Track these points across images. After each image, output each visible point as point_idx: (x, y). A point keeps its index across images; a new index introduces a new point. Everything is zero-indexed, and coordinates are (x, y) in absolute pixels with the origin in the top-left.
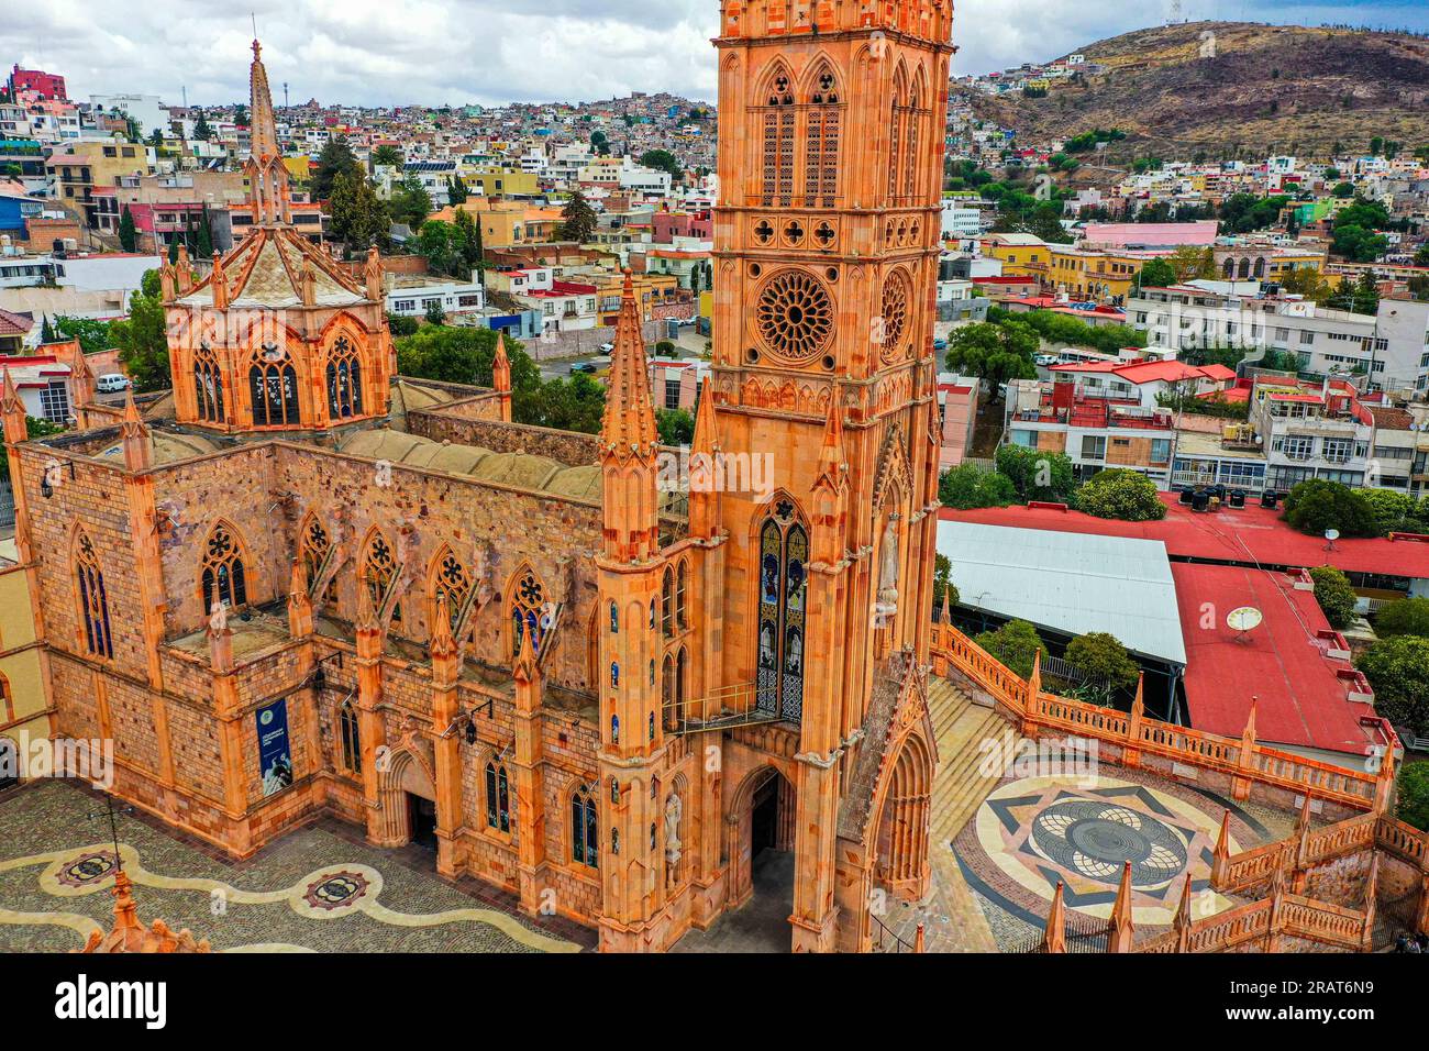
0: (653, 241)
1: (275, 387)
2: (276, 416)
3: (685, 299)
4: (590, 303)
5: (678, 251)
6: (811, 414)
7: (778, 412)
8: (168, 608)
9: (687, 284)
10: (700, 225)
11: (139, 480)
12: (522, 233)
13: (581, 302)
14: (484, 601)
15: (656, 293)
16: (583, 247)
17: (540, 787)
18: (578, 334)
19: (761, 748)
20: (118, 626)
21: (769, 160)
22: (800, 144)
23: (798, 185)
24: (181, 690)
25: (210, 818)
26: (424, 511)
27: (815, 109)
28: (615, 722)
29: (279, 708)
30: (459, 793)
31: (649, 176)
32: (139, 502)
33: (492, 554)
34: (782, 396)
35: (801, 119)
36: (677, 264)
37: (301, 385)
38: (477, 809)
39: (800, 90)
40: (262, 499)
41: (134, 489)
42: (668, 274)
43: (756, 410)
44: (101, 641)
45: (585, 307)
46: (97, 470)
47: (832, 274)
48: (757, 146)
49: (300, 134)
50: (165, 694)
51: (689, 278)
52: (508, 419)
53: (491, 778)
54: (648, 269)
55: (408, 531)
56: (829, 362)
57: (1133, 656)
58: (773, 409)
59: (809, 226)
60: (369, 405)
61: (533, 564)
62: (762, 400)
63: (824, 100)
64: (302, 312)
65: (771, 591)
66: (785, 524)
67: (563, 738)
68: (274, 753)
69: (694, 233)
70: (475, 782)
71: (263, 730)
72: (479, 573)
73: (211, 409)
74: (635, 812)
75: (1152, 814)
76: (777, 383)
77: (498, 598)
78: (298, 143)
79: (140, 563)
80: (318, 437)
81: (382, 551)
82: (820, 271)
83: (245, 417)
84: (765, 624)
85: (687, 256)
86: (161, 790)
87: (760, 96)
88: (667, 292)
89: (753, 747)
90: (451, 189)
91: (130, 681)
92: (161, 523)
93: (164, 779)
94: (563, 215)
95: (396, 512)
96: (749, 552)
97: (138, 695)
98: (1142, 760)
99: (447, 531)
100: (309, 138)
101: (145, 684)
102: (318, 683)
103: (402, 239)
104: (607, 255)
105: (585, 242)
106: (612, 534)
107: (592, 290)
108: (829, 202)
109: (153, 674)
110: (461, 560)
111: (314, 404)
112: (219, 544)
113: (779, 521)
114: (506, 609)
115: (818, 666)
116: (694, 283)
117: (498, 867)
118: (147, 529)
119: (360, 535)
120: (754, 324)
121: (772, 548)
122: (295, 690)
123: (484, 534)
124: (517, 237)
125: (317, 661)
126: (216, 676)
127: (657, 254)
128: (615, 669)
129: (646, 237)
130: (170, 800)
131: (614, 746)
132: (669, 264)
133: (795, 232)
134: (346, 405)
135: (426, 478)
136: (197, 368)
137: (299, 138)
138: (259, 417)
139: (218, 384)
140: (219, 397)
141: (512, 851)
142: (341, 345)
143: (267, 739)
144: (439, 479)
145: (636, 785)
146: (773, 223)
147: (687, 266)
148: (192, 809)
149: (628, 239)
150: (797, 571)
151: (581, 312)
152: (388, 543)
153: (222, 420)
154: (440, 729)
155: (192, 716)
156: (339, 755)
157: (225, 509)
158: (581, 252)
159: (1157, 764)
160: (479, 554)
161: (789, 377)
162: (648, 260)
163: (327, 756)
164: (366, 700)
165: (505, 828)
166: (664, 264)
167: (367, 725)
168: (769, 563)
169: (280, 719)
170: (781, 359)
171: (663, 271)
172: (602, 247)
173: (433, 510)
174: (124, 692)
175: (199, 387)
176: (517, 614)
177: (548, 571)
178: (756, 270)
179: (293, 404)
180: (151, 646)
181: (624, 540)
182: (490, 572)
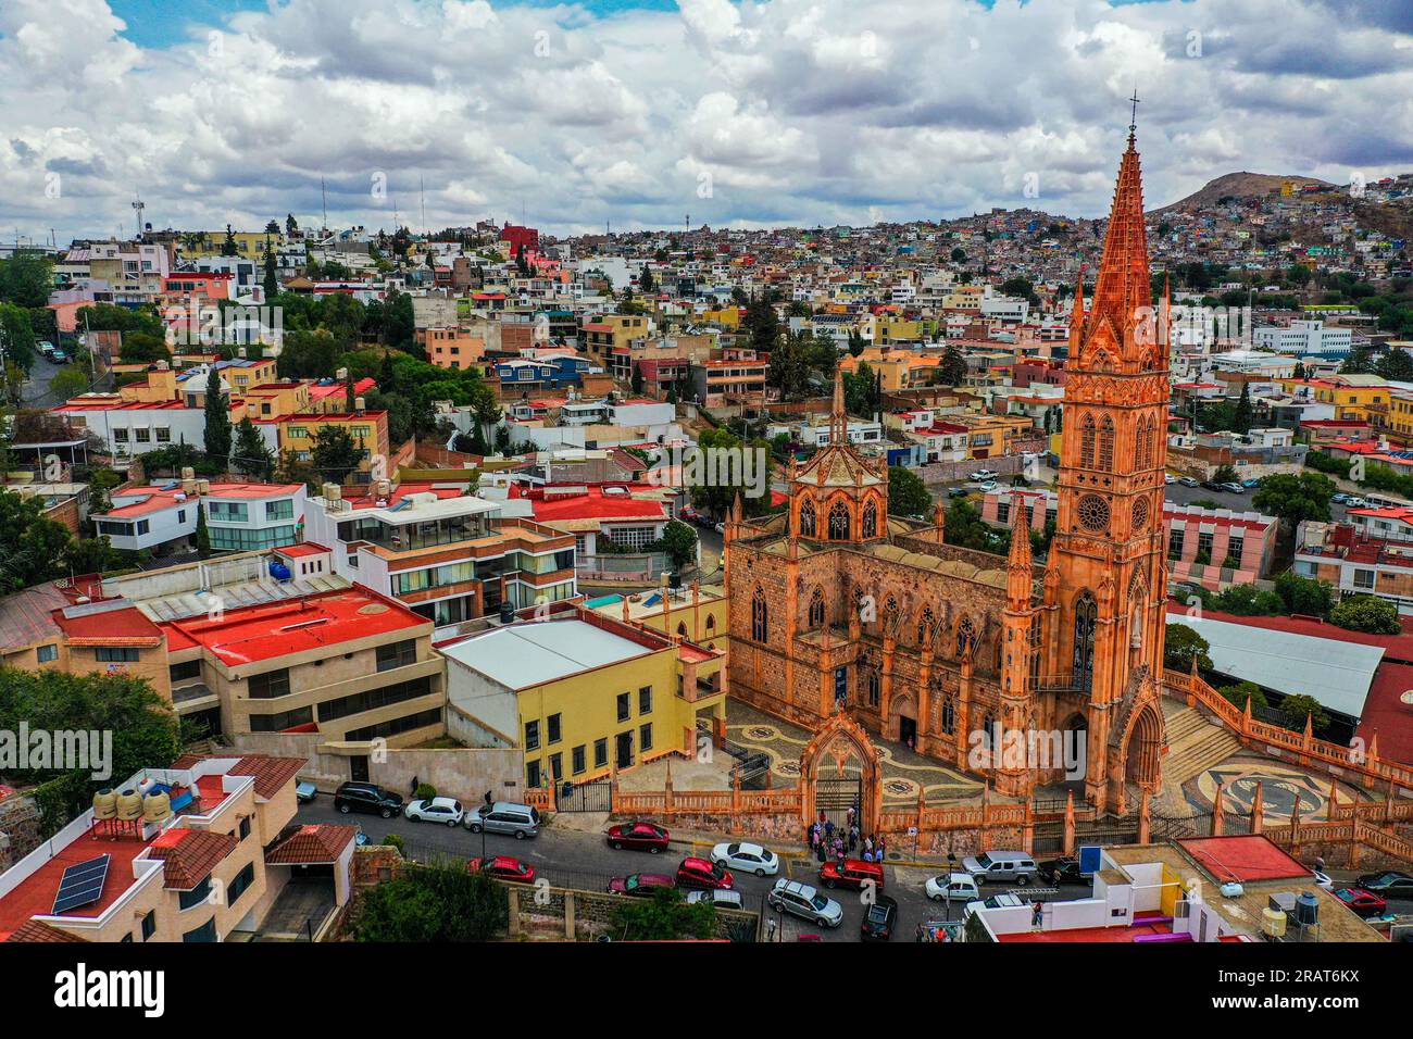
0: (1014, 385)
1: (840, 522)
2: (839, 536)
3: (1039, 436)
4: (963, 439)
5: (1035, 397)
6: (1100, 556)
7: (1084, 553)
8: (798, 620)
9: (1041, 424)
10: (1053, 374)
11: (794, 563)
12: (907, 378)
13: (956, 439)
14: (944, 628)
15: (1015, 431)
16: (956, 390)
17: (970, 712)
18: (953, 465)
19: (1075, 704)
20: (772, 627)
21: (1084, 449)
22: (1097, 445)
23: (1096, 461)
24: (803, 657)
25: (811, 718)
26: (916, 586)
27: (1104, 431)
28: (1008, 680)
29: (844, 671)
30: (930, 716)
31: (1008, 304)
32: (791, 572)
33: (949, 607)
34: (1087, 547)
35: (1097, 436)
36: (1033, 407)
37: (852, 522)
38: (937, 724)
39: (1097, 424)
40: (833, 575)
41: (791, 567)
42: (1025, 415)
43: (1075, 552)
44: (760, 633)
45: (959, 443)
46: (771, 557)
47: (1110, 499)
48: (1079, 444)
49: (708, 268)
50: (795, 660)
51: (1043, 419)
52: (941, 542)
53: (945, 710)
54: (1009, 410)
55: (908, 594)
56: (1108, 534)
57: (1325, 710)
58: (1083, 553)
59: (1100, 479)
60: (879, 532)
61: (969, 613)
62: (1078, 548)
63: (1108, 429)
64: (856, 488)
65: (1080, 632)
66: (1087, 602)
67: (982, 690)
68: (840, 691)
69: (1048, 380)
70: (937, 711)
71: (838, 680)
72: (943, 616)
73: (808, 530)
74: (1015, 720)
75: (1307, 787)
76: (1085, 541)
77: (951, 628)
78: (706, 276)
79: (789, 599)
80: (857, 547)
81: (892, 603)
82: (1105, 497)
83: (825, 536)
84: (1077, 646)
85: (1040, 402)
86: (785, 704)
87: (1080, 424)
88: (1024, 430)
89: (1070, 704)
90: (851, 340)
91: (774, 653)
92: (799, 581)
93: (788, 699)
94: (941, 363)
95: (902, 585)
96: (1070, 614)
97: (778, 660)
98: (1310, 763)
99: (927, 596)
100: (714, 271)
101: (784, 655)
102: (861, 662)
103: (817, 382)
104: (975, 398)
105: (957, 385)
106: (1011, 600)
107: (965, 430)
108: (1109, 469)
109: (789, 650)
110: (934, 609)
111: (857, 531)
112: (816, 594)
113: (1085, 601)
114: (954, 633)
115: (1100, 665)
116: (1047, 424)
117: (946, 752)
118: (794, 584)
119: (882, 595)
120: (1075, 515)
121: (1082, 613)
122: (850, 664)
123: (945, 598)
124: (903, 382)
125: (860, 651)
126: (823, 651)
127: (1017, 399)
128: (1010, 657)
129: (1008, 381)
130: (790, 709)
131: (1008, 691)
132: (1027, 407)
133: (1094, 480)
134: (869, 531)
135: (918, 570)
136: (803, 511)
137: (706, 272)
138: (831, 536)
139: (813, 519)
140: (813, 525)
141: (953, 744)
142: (870, 503)
143: (839, 684)
144: (925, 571)
145: (1016, 709)
146: (1085, 475)
147: (1041, 410)
148: (800, 714)
149: (992, 383)
150: (1092, 623)
151: (955, 447)
152: (896, 599)
153: (813, 535)
154: (924, 683)
155: (806, 670)
156: (867, 696)
157: (820, 578)
158: (954, 394)
159: (1319, 766)
160: (943, 607)
161: (1090, 540)
162: (1009, 404)
163: (861, 698)
164: (886, 670)
165: (950, 733)
166: (1022, 407)
167: (885, 682)
168: (1080, 619)
169: (843, 677)
170: (1088, 532)
171: (1021, 412)
172: (970, 391)
173: (922, 585)
174: (770, 658)
175: (802, 520)
176: (959, 636)
177: (976, 617)
178: (1077, 493)
179: (847, 530)
180: (789, 636)
181: (1016, 602)
182: (948, 616)
